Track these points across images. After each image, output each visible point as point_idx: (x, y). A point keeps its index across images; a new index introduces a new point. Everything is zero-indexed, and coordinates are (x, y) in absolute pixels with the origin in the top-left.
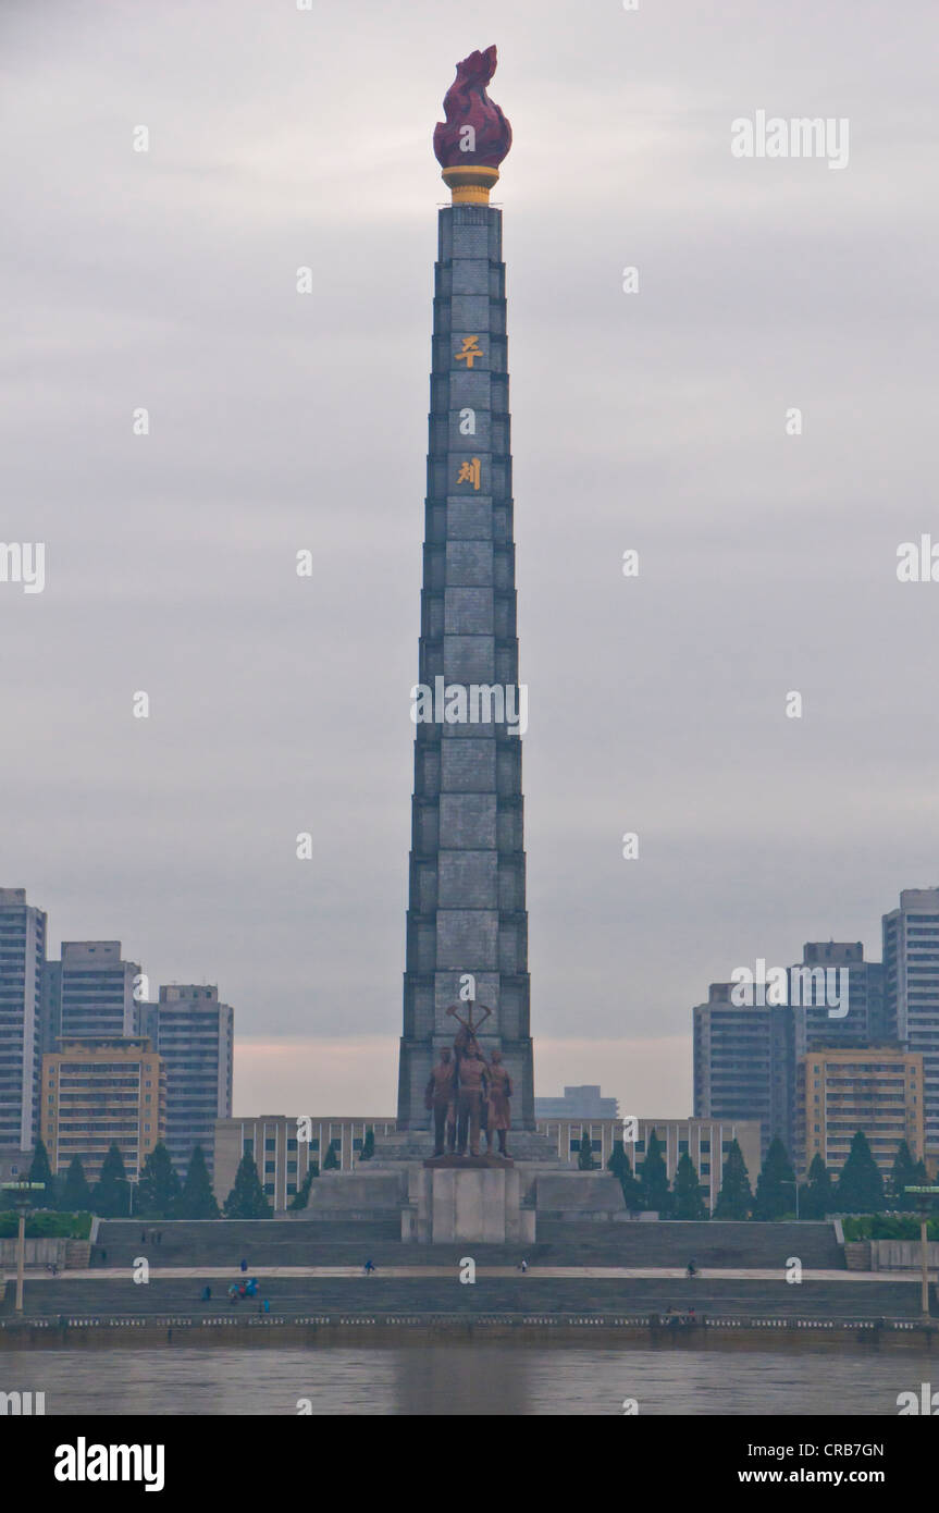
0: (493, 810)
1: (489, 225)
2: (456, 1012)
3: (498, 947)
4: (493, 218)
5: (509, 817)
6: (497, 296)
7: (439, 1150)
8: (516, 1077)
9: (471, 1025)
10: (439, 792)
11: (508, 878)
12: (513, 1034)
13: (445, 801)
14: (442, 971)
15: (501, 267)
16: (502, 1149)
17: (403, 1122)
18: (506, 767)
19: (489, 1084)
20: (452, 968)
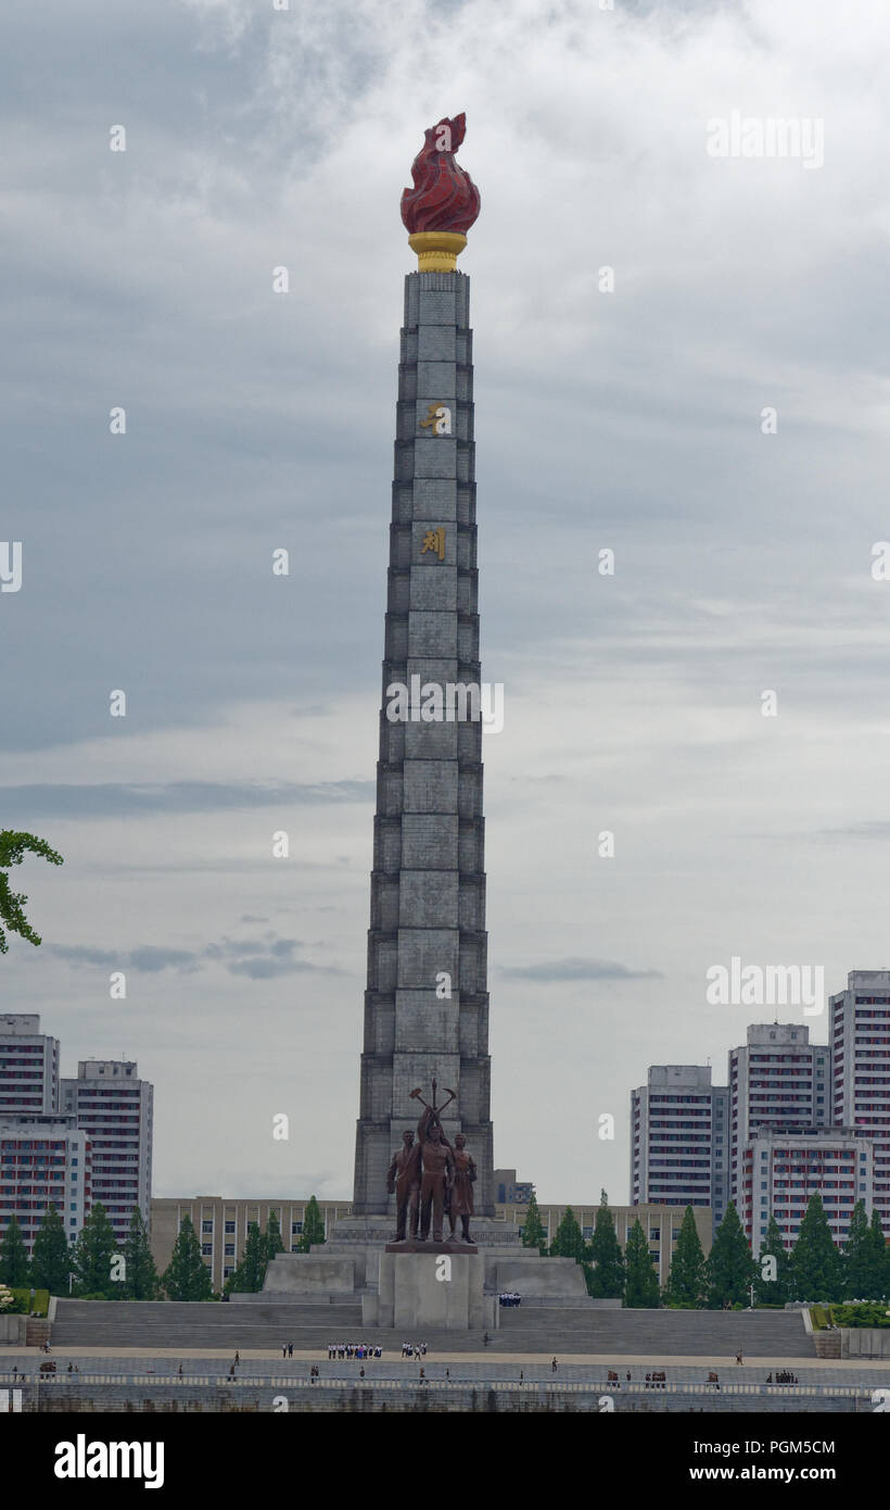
0: (455, 887)
1: (456, 292)
2: (420, 1095)
3: (458, 1030)
4: (460, 284)
5: (470, 895)
6: (464, 362)
7: (401, 1236)
8: (478, 1162)
9: (435, 1109)
10: (400, 869)
11: (469, 957)
12: (474, 1119)
13: (405, 878)
14: (401, 1052)
15: (468, 334)
16: (465, 1235)
17: (360, 1206)
18: (470, 844)
19: (453, 1168)
20: (412, 1050)
